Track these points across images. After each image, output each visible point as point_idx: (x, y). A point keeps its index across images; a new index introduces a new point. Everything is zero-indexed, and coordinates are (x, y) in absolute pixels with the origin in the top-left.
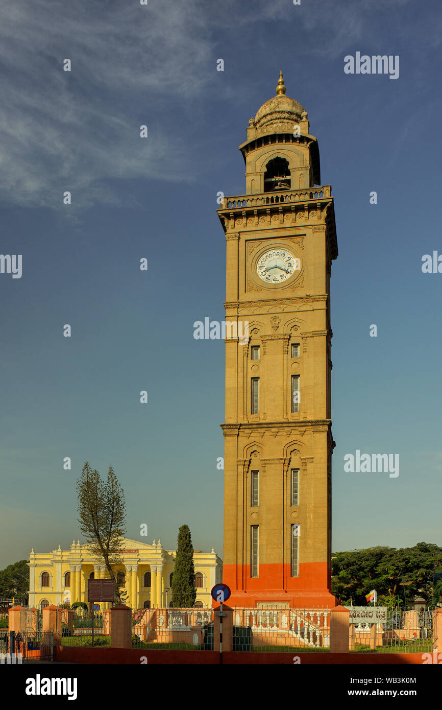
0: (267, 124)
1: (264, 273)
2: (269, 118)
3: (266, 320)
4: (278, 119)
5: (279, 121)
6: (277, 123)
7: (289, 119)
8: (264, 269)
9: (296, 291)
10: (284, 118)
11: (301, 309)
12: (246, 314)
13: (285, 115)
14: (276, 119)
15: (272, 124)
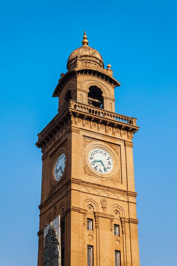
0: (87, 61)
1: (93, 164)
2: (88, 58)
3: (98, 200)
4: (94, 61)
5: (94, 63)
6: (93, 63)
7: (99, 64)
8: (93, 160)
9: (116, 184)
10: (97, 63)
11: (120, 199)
12: (85, 191)
13: (98, 61)
14: (92, 61)
15: (89, 62)
